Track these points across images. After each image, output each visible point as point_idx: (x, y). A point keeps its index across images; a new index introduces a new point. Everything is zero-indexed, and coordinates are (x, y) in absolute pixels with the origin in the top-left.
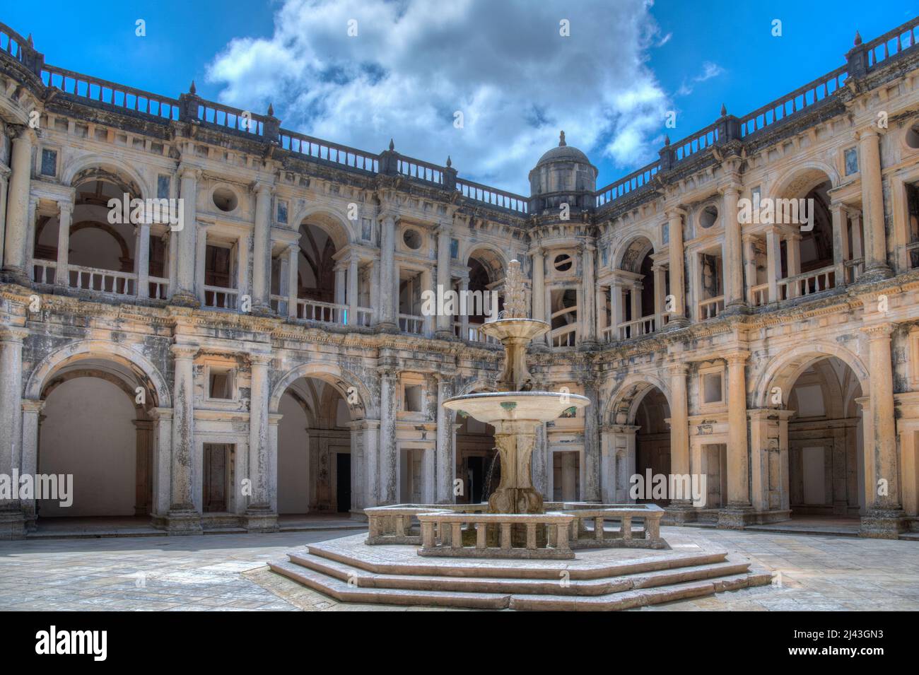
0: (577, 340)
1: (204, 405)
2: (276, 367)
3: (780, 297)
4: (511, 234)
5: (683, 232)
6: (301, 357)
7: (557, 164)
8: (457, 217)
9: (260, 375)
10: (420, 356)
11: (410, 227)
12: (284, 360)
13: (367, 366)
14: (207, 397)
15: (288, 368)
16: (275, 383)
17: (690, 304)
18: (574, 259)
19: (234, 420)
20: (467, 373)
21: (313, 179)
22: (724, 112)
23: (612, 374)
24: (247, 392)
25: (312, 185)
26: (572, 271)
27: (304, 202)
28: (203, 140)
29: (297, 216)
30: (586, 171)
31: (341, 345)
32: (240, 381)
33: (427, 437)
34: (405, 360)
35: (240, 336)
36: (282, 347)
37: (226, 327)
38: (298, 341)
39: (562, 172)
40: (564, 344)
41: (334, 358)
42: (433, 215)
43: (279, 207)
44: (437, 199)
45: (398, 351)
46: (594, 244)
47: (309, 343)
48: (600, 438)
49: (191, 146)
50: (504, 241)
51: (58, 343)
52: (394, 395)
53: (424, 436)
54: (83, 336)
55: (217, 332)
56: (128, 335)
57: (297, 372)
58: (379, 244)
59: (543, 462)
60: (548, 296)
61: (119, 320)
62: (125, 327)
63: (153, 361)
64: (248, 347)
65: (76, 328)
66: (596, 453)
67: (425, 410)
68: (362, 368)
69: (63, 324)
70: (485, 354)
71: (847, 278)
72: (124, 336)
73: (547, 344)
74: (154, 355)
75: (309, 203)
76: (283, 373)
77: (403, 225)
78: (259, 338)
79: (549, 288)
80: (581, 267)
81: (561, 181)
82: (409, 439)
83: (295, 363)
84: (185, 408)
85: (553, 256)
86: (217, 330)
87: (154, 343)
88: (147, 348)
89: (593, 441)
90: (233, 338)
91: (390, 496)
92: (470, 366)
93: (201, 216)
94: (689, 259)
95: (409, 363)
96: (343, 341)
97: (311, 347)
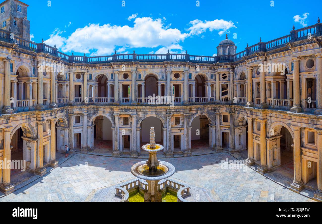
0: (228, 100)
1: (122, 127)
2: (139, 116)
3: (275, 104)
4: (209, 68)
5: (252, 74)
6: (145, 113)
7: (222, 46)
8: (190, 67)
9: (134, 120)
10: (178, 110)
11: (176, 72)
12: (141, 114)
13: (164, 114)
14: (123, 125)
15: (142, 116)
16: (139, 120)
17: (254, 98)
18: (227, 75)
19: (129, 130)
20: (194, 112)
21: (147, 66)
22: (261, 40)
23: (237, 112)
24: (131, 123)
25: (147, 67)
26: (227, 79)
27: (145, 72)
28: (118, 64)
29: (144, 76)
30: (232, 48)
31: (156, 109)
32: (130, 121)
33: (182, 131)
34: (173, 112)
35: (128, 111)
36: (140, 111)
37: (125, 109)
38: (144, 109)
39: (224, 49)
40: (225, 101)
41: (154, 113)
42: (182, 69)
43: (139, 74)
44: (182, 64)
45: (171, 110)
46: (233, 71)
47: (147, 109)
48: (234, 130)
49: (116, 66)
50: (207, 71)
51: (94, 114)
52: (170, 122)
53: (181, 131)
54: (97, 112)
55: (123, 111)
56: (106, 112)
57: (144, 117)
58: (166, 80)
59: (218, 136)
60: (220, 86)
61: (104, 109)
62: (105, 110)
63: (111, 117)
64: (130, 113)
65: (96, 111)
66: (233, 135)
67: (181, 124)
68: (162, 114)
69: (94, 110)
70: (200, 106)
71: (291, 105)
72: (105, 112)
73: (220, 101)
74: (111, 116)
75: (146, 72)
76: (141, 118)
77: (174, 72)
78: (133, 111)
79: (221, 84)
80: (229, 78)
81: (224, 52)
82: (176, 132)
83: (144, 115)
84: (116, 129)
85: (222, 74)
86: (123, 110)
87: (111, 113)
88: (110, 114)
89: (232, 131)
90: (127, 112)
91: (169, 149)
92: (195, 110)
93: (120, 82)
94: (253, 83)
95: (174, 113)
96: (156, 108)
97: (148, 110)
